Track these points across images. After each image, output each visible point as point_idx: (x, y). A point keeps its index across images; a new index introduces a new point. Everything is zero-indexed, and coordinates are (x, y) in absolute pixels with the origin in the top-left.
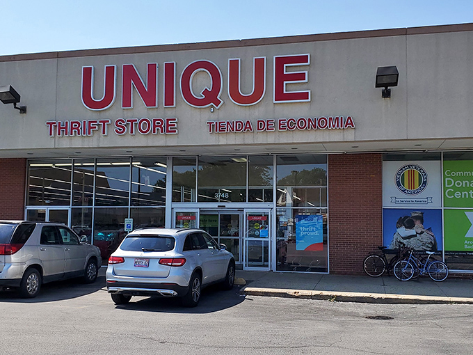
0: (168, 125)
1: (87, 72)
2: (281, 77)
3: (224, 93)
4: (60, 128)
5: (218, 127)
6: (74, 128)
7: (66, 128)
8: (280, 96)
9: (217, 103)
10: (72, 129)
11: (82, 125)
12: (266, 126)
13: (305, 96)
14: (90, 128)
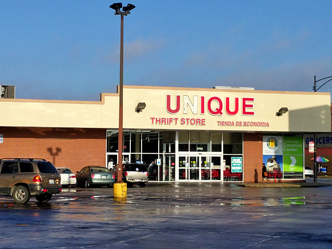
0: (202, 122)
1: (169, 97)
2: (244, 106)
3: (224, 110)
4: (157, 121)
5: (222, 123)
6: (163, 121)
7: (160, 121)
8: (244, 113)
9: (221, 113)
10: (162, 121)
11: (167, 120)
12: (239, 124)
13: (252, 113)
14: (170, 121)
